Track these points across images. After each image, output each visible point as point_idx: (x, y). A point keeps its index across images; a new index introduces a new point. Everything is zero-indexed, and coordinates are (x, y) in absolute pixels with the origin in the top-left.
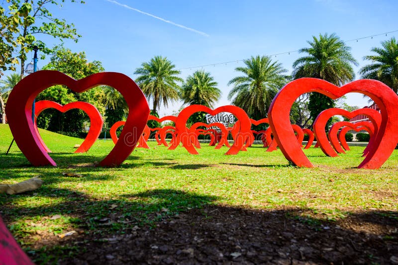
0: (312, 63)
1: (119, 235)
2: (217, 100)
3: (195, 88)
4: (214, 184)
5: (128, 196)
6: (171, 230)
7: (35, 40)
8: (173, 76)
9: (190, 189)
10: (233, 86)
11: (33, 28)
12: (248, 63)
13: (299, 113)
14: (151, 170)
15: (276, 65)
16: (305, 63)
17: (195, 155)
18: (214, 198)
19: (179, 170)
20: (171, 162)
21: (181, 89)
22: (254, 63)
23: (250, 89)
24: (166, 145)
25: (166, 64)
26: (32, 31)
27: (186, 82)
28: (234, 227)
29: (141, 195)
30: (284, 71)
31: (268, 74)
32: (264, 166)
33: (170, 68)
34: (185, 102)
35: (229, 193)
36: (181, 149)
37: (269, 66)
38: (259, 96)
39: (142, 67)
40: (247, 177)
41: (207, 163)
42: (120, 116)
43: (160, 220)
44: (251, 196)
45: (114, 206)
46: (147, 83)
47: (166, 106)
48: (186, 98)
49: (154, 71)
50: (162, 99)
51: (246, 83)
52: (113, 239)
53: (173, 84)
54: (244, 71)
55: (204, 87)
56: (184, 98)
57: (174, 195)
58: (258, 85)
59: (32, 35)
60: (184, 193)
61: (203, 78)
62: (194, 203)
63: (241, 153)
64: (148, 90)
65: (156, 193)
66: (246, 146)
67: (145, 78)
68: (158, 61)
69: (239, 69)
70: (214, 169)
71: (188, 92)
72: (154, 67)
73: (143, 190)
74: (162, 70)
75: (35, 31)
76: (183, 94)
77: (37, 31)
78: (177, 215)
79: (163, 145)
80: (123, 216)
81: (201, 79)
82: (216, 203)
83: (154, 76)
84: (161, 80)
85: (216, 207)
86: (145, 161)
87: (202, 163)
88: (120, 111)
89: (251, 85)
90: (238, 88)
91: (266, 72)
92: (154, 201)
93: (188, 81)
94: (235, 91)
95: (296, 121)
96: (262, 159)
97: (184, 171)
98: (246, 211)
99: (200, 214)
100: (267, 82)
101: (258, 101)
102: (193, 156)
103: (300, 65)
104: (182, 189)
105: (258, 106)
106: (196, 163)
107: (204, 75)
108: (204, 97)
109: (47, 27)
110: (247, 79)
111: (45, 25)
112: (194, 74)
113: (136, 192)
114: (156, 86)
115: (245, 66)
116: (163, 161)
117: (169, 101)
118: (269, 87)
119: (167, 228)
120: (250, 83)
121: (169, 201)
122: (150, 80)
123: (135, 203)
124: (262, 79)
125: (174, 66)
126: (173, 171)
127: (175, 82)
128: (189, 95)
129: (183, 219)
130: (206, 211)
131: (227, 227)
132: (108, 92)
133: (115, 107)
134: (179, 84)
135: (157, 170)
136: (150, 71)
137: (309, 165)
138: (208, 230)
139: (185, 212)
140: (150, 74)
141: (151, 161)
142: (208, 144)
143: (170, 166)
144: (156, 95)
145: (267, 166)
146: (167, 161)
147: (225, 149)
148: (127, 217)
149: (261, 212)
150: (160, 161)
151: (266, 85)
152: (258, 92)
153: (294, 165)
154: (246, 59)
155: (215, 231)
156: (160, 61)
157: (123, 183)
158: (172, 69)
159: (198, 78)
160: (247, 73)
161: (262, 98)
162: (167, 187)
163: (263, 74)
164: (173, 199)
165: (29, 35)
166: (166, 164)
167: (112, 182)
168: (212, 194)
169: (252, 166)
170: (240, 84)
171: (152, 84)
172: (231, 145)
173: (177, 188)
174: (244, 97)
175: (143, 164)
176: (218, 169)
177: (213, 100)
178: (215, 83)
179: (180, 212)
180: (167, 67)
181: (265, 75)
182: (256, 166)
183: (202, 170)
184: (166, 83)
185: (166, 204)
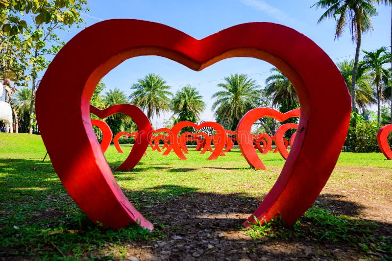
0: (281, 80)
1: (151, 205)
2: (202, 111)
3: (183, 101)
4: (197, 182)
5: (149, 189)
6: (175, 203)
7: (46, 61)
8: (164, 90)
9: (183, 184)
10: (215, 99)
11: (43, 50)
12: (228, 80)
13: (272, 121)
14: (156, 173)
15: (251, 81)
16: (275, 80)
17: (185, 161)
18: (197, 189)
19: (175, 173)
20: (167, 166)
21: (171, 102)
22: (233, 80)
23: (230, 101)
24: (159, 151)
25: (159, 80)
26: (42, 53)
27: (175, 96)
28: (206, 201)
29: (156, 188)
30: (258, 86)
31: (245, 89)
32: (233, 169)
33: (162, 84)
34: (175, 113)
35: (205, 186)
36: (173, 154)
37: (245, 82)
38: (237, 108)
39: (138, 83)
40: (219, 177)
41: (193, 167)
42: (118, 125)
43: (169, 199)
44: (217, 188)
45: (143, 193)
46: (142, 97)
47: (158, 116)
48: (176, 109)
49: (148, 86)
50: (155, 110)
51: (226, 96)
52: (149, 207)
53: (164, 97)
54: (225, 86)
55: (191, 100)
56: (173, 109)
57: (174, 188)
58: (236, 98)
59: (43, 56)
60: (179, 187)
61: (190, 93)
62: (186, 191)
63: (220, 157)
64: (143, 102)
65: (164, 187)
66: (225, 151)
67: (141, 93)
68: (151, 78)
69: (220, 85)
70: (198, 171)
71: (177, 104)
72: (148, 83)
73: (155, 185)
74: (155, 85)
75: (45, 53)
76: (173, 106)
77: (47, 53)
78: (177, 197)
79: (156, 150)
80: (150, 198)
81: (188, 93)
82: (197, 191)
83: (148, 90)
84: (154, 94)
85: (197, 193)
86: (149, 166)
87: (189, 167)
88: (118, 120)
89: (231, 98)
90: (220, 101)
91: (243, 88)
92: (164, 191)
93: (177, 95)
94: (217, 103)
95: (270, 128)
96: (234, 162)
97: (178, 174)
98: (213, 195)
99: (189, 196)
100: (244, 96)
101: (237, 112)
102: (182, 161)
103: (271, 81)
104: (178, 184)
105: (237, 116)
106: (185, 167)
107: (191, 90)
108: (191, 109)
109: (56, 49)
110: (227, 93)
111: (54, 48)
112: (182, 89)
113: (152, 186)
114: (149, 99)
115: (225, 82)
116: (162, 166)
117: (161, 112)
118: (245, 100)
119: (173, 202)
120: (230, 96)
121: (172, 190)
122: (145, 94)
123: (153, 192)
124: (240, 94)
125: (165, 82)
126: (170, 174)
127: (166, 95)
128: (178, 107)
129: (180, 198)
130: (192, 195)
131: (202, 202)
132: (108, 104)
133: (114, 117)
134: (170, 97)
135: (159, 173)
136: (145, 86)
137: (264, 168)
138: (193, 202)
139: (181, 196)
140: (145, 89)
141: (153, 166)
142: (195, 149)
143: (167, 170)
144: (149, 106)
145: (235, 169)
146: (165, 166)
147: (208, 154)
148: (152, 198)
149: (220, 195)
150: (159, 166)
151: (244, 99)
152: (236, 105)
153: (254, 168)
154: (227, 77)
155: (196, 203)
156: (153, 78)
157: (142, 182)
158: (164, 85)
159: (186, 93)
160: (227, 88)
161: (240, 109)
162: (169, 184)
163: (241, 89)
164: (174, 190)
165: (40, 56)
166: (164, 168)
167: (135, 181)
168: (196, 187)
169: (225, 169)
170: (222, 98)
171: (146, 97)
172: (213, 149)
173: (176, 184)
174: (224, 108)
175: (148, 169)
176: (201, 172)
177: (198, 111)
178: (200, 97)
179: (179, 196)
180: (159, 83)
181: (242, 90)
182: (228, 169)
183: (190, 173)
184: (158, 96)
185: (170, 192)
